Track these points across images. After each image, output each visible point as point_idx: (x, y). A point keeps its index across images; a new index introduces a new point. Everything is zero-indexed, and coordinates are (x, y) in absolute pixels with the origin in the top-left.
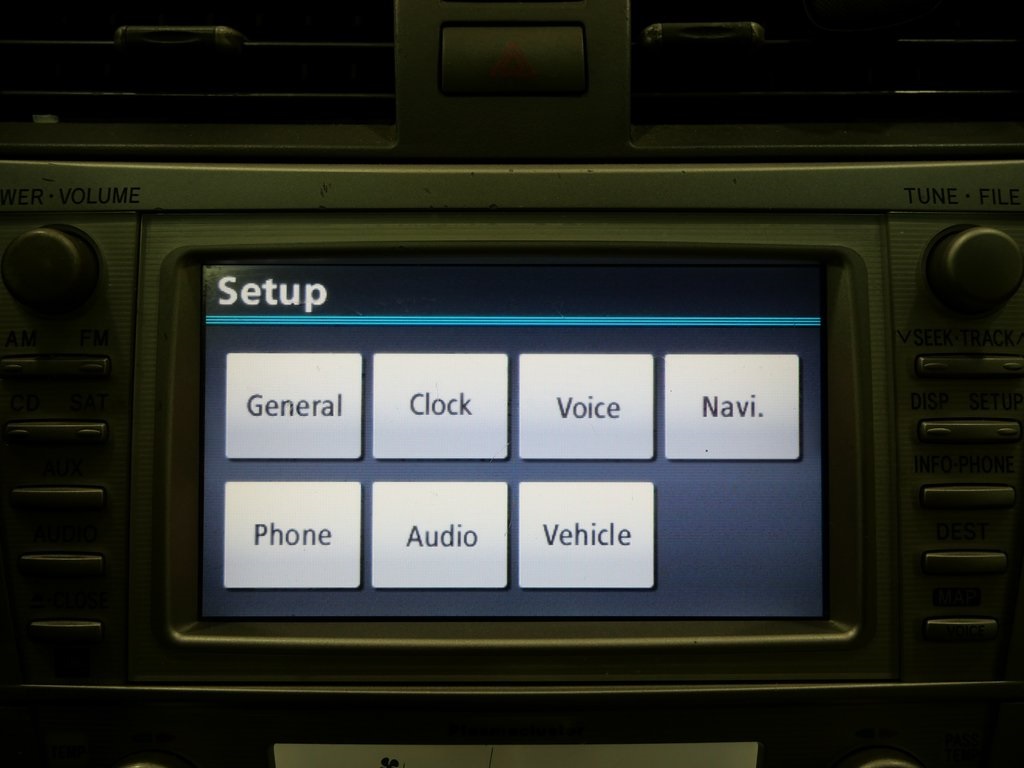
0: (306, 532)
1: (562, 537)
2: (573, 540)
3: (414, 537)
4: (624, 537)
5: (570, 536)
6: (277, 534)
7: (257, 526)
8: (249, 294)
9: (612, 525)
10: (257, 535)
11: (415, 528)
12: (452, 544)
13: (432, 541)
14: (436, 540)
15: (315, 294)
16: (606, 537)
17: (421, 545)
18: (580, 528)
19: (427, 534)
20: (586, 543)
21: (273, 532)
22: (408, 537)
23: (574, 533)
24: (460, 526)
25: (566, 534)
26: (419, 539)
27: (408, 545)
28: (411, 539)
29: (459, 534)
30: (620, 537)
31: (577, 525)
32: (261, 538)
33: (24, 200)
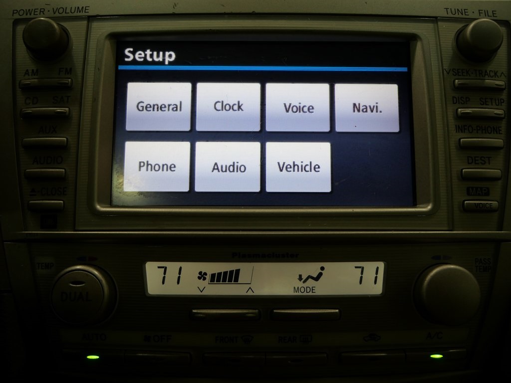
0: (163, 165)
1: (287, 168)
2: (292, 169)
3: (216, 167)
4: (317, 168)
5: (291, 167)
6: (150, 166)
7: (140, 163)
8: (139, 56)
9: (311, 163)
10: (140, 166)
11: (216, 164)
12: (234, 171)
13: (224, 170)
14: (227, 169)
15: (170, 56)
16: (308, 168)
17: (219, 171)
18: (296, 164)
19: (222, 167)
20: (298, 171)
21: (148, 165)
22: (213, 167)
23: (292, 166)
24: (237, 163)
25: (289, 166)
26: (218, 169)
27: (213, 171)
28: (214, 169)
29: (237, 166)
30: (315, 168)
31: (294, 162)
32: (142, 168)
33: (36, 13)
